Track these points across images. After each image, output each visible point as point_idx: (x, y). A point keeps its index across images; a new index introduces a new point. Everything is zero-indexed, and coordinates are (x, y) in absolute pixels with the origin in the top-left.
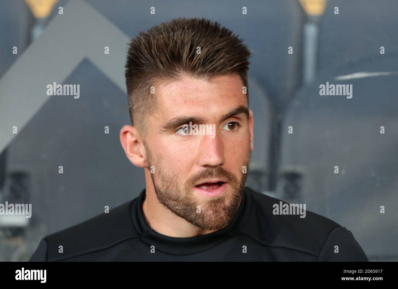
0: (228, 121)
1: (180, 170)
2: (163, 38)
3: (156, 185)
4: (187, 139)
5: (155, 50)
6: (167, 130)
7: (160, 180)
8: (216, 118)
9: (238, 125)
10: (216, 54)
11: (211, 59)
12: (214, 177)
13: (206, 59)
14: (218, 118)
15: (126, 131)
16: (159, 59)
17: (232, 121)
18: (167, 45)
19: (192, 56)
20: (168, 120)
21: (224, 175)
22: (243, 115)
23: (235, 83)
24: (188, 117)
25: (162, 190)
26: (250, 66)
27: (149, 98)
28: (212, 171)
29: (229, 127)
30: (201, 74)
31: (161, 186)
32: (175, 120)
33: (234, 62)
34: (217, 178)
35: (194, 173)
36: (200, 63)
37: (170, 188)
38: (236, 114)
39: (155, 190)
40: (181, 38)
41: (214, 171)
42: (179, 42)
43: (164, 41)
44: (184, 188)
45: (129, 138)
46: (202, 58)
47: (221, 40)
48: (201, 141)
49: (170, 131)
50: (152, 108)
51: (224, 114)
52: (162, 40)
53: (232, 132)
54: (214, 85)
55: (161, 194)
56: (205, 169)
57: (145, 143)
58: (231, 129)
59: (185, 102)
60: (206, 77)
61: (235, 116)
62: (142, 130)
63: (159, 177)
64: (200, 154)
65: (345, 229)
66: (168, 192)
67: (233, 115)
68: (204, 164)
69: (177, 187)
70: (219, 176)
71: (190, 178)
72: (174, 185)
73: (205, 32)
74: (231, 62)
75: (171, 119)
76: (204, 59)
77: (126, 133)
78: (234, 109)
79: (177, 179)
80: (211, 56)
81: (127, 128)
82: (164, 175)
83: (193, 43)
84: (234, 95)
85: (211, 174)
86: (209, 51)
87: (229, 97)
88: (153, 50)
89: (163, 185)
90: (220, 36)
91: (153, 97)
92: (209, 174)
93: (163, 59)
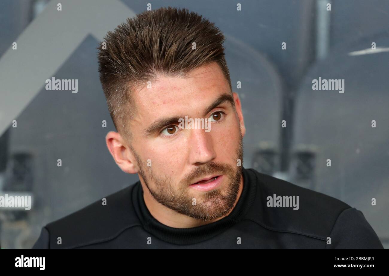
0: (212, 113)
1: (172, 171)
2: (131, 40)
3: (150, 189)
4: (172, 139)
5: (124, 54)
6: (152, 134)
7: (153, 183)
8: (198, 113)
9: (223, 113)
10: (187, 47)
11: (183, 53)
12: (207, 174)
13: (177, 55)
14: (201, 112)
15: (111, 138)
16: (130, 63)
17: (216, 111)
18: (135, 47)
19: (163, 54)
20: (151, 123)
21: (216, 170)
22: (226, 103)
23: (212, 73)
24: (169, 118)
25: (157, 193)
26: (225, 52)
27: (128, 103)
28: (204, 168)
29: (215, 118)
30: (176, 71)
31: (156, 189)
32: (158, 123)
33: (207, 52)
34: (210, 174)
35: (187, 173)
36: (172, 61)
37: (164, 190)
38: (219, 104)
39: (150, 193)
40: (149, 37)
41: (206, 167)
42: (147, 42)
43: (133, 43)
44: (178, 188)
45: (116, 145)
46: (173, 55)
47: (190, 30)
48: (188, 139)
49: (154, 134)
50: (132, 113)
51: (206, 108)
52: (130, 42)
53: (219, 122)
54: (191, 80)
55: (157, 196)
56: (197, 167)
57: (132, 149)
58: (217, 120)
59: (164, 103)
60: (182, 73)
61: (219, 106)
62: (127, 135)
63: (152, 180)
64: (189, 153)
65: (354, 209)
66: (163, 194)
67: (216, 106)
68: (195, 161)
69: (171, 188)
70: (211, 172)
71: (183, 178)
72: (168, 187)
73: (173, 25)
74: (204, 53)
75: (153, 122)
76: (175, 55)
77: (111, 140)
78: (216, 100)
79: (170, 181)
80: (183, 51)
81: (111, 134)
82: (157, 178)
83: (162, 40)
84: (213, 85)
85: (203, 171)
86: (179, 46)
87: (209, 88)
88: (122, 54)
89: (158, 188)
90: (189, 27)
91: (131, 102)
92: (202, 172)
93: (135, 62)
